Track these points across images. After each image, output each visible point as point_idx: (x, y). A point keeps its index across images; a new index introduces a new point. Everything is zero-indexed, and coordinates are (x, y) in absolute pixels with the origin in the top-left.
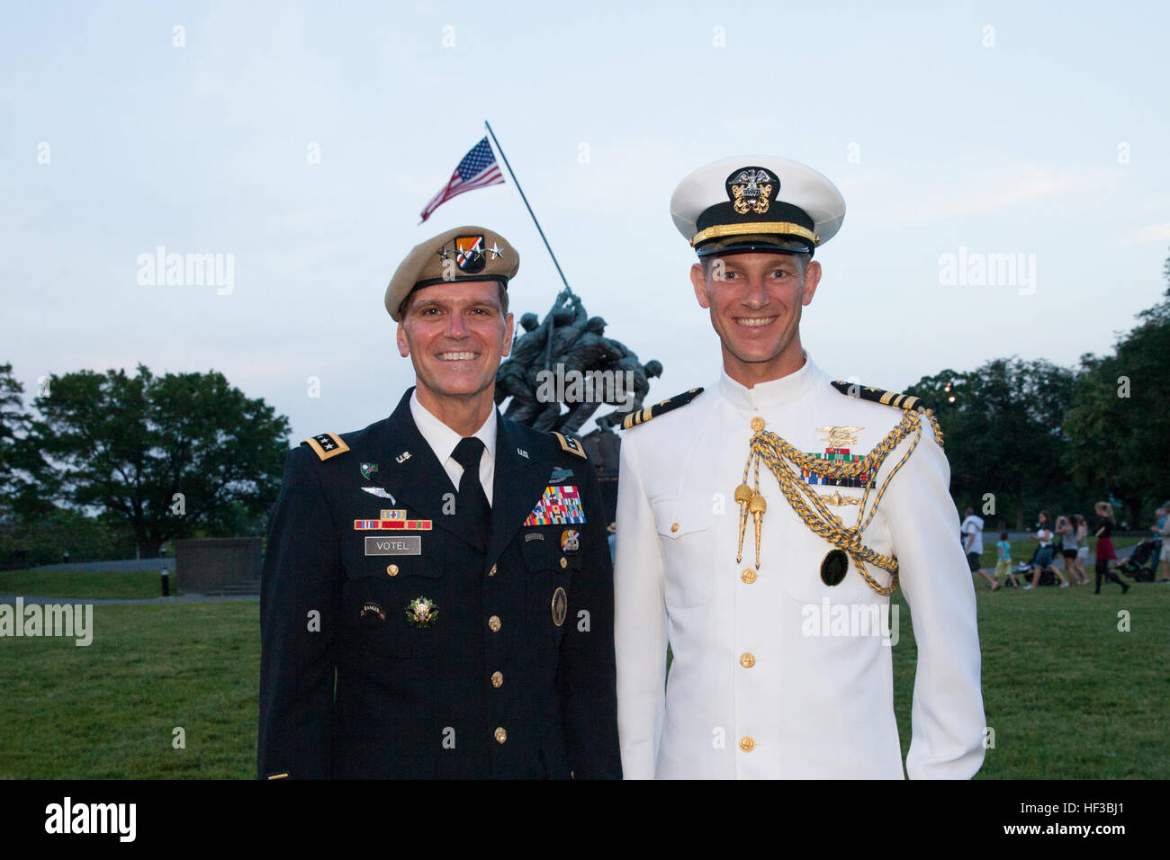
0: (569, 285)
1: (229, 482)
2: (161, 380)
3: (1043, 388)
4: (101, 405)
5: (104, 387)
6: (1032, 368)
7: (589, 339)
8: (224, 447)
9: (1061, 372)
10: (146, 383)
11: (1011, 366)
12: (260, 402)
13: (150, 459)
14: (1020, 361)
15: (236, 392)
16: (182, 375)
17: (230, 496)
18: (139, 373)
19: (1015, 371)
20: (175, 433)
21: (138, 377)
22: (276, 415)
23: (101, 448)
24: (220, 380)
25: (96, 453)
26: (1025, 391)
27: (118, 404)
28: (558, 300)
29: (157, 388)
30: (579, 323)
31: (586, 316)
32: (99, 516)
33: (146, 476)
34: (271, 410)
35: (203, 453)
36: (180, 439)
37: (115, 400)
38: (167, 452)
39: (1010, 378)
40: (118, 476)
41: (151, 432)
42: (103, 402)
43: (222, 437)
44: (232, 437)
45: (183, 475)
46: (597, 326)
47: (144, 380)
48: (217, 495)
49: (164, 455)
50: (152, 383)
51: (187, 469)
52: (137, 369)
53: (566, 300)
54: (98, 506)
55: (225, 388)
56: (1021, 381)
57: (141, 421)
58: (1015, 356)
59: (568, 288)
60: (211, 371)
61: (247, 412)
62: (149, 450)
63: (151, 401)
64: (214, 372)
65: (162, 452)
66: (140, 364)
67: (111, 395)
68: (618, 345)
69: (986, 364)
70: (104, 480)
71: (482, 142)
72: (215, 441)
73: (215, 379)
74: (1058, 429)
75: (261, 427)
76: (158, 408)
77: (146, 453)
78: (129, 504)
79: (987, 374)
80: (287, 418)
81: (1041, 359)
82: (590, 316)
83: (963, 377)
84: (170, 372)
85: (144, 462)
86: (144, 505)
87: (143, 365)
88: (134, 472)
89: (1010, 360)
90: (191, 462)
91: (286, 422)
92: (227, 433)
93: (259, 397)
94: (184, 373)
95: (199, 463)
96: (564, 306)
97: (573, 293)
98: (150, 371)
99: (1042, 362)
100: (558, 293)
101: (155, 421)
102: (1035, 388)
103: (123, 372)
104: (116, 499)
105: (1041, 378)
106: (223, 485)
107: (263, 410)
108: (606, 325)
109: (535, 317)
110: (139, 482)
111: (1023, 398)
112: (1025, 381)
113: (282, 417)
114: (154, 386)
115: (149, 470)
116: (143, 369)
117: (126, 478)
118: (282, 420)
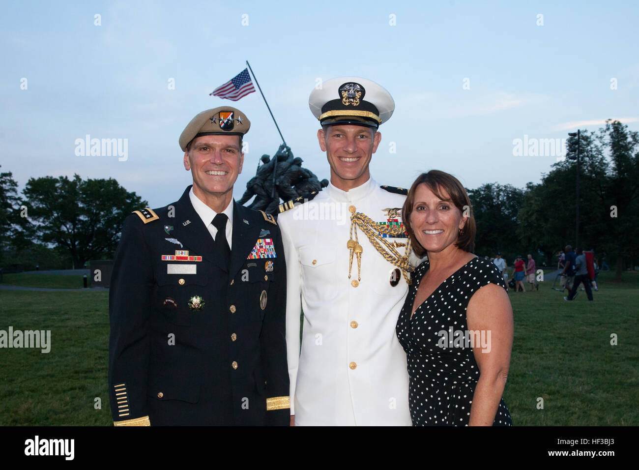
0: (286, 141)
2: (85, 182)
3: (508, 198)
4: (56, 194)
5: (58, 185)
6: (504, 189)
7: (294, 168)
8: (116, 215)
9: (517, 190)
10: (78, 184)
11: (494, 187)
12: (134, 194)
13: (80, 220)
14: (498, 185)
15: (122, 189)
16: (95, 180)
17: (119, 240)
18: (75, 178)
19: (496, 189)
20: (93, 208)
21: (75, 180)
22: (142, 200)
23: (56, 215)
24: (114, 183)
25: (53, 217)
26: (500, 199)
27: (64, 194)
28: (279, 149)
29: (84, 186)
30: (290, 160)
31: (293, 157)
32: (54, 248)
33: (78, 229)
34: (140, 198)
35: (106, 218)
36: (95, 211)
37: (63, 191)
38: (88, 218)
39: (493, 193)
40: (64, 228)
41: (81, 208)
42: (57, 192)
43: (115, 211)
44: (120, 211)
45: (96, 229)
46: (298, 162)
47: (77, 182)
48: (113, 239)
49: (87, 219)
50: (81, 183)
51: (98, 226)
52: (74, 176)
53: (283, 149)
54: (54, 243)
55: (117, 187)
56: (498, 195)
57: (76, 202)
58: (496, 183)
59: (285, 143)
60: (110, 178)
61: (128, 199)
62: (79, 216)
63: (81, 192)
64: (112, 179)
65: (86, 218)
66: (75, 174)
67: (61, 189)
68: (308, 171)
69: (482, 186)
70: (57, 230)
71: (245, 71)
72: (112, 213)
73: (112, 182)
74: (515, 218)
75: (134, 206)
76: (84, 196)
77: (78, 218)
78: (69, 242)
79: (483, 190)
81: (508, 184)
82: (295, 157)
83: (472, 191)
84: (90, 178)
85: (77, 222)
86: (77, 243)
87: (77, 174)
88: (72, 227)
89: (494, 184)
90: (100, 222)
91: (147, 204)
92: (118, 209)
93: (133, 191)
94: (97, 179)
95: (104, 223)
96: (283, 152)
97: (287, 145)
98: (81, 177)
99: (509, 186)
100: (279, 145)
101: (82, 202)
102: (505, 198)
103: (66, 177)
104: (63, 240)
105: (508, 193)
106: (116, 234)
107: (135, 198)
108: (303, 161)
109: (269, 156)
110: (74, 232)
111: (500, 203)
112: (501, 195)
113: (144, 202)
114: (82, 185)
115: (80, 226)
116: (77, 177)
117: (68, 230)
118: (145, 203)
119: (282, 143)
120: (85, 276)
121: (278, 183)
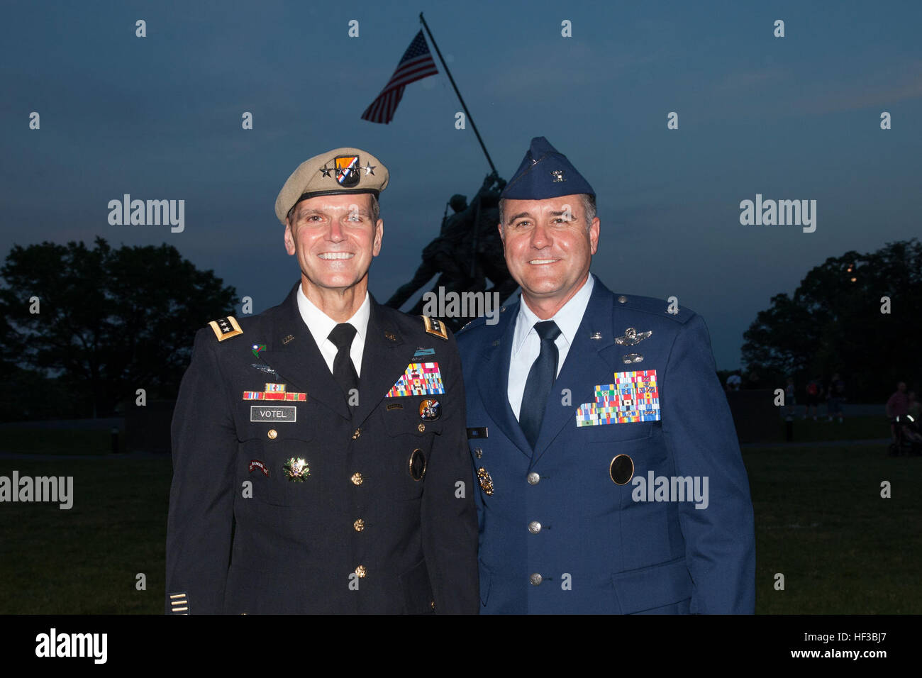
0: (497, 168)
1: (179, 348)
2: (117, 252)
4: (63, 275)
5: (65, 258)
8: (175, 315)
10: (104, 256)
11: (910, 249)
12: (210, 274)
13: (109, 325)
15: (187, 264)
16: (136, 249)
17: (181, 361)
18: (97, 246)
20: (131, 302)
21: (96, 249)
22: (224, 286)
23: (62, 315)
24: (172, 253)
25: (57, 319)
27: (78, 275)
28: (484, 184)
29: (114, 260)
32: (59, 377)
33: (103, 341)
34: (220, 281)
35: (156, 321)
36: (135, 307)
37: (75, 271)
38: (123, 320)
40: (77, 341)
41: (108, 301)
42: (65, 273)
43: (173, 307)
44: (182, 307)
45: (137, 340)
47: (102, 252)
48: (169, 360)
49: (120, 322)
50: (110, 254)
51: (142, 335)
52: (96, 242)
53: (493, 183)
54: (58, 369)
55: (177, 261)
57: (100, 290)
59: (495, 172)
60: (164, 245)
61: (197, 283)
62: (106, 317)
63: (109, 272)
64: (167, 246)
65: (118, 320)
66: (98, 238)
67: (72, 266)
69: (886, 246)
70: (65, 344)
71: (418, 35)
72: (167, 310)
73: (168, 252)
75: (210, 298)
76: (115, 279)
77: (104, 320)
78: (87, 367)
79: (887, 256)
80: (234, 289)
83: (866, 258)
85: (102, 328)
86: (101, 368)
87: (101, 237)
88: (92, 338)
90: (145, 329)
91: (233, 293)
92: (178, 303)
93: (208, 269)
94: (138, 246)
95: (152, 330)
96: (491, 189)
97: (500, 176)
98: (108, 243)
100: (485, 176)
101: (112, 290)
103: (82, 244)
104: (75, 362)
106: (174, 350)
107: (212, 282)
109: (464, 198)
110: (96, 347)
113: (229, 288)
114: (112, 258)
115: (106, 336)
116: (101, 242)
117: (85, 342)
118: (230, 291)
119: (490, 172)
120: (115, 431)
121: (482, 250)
